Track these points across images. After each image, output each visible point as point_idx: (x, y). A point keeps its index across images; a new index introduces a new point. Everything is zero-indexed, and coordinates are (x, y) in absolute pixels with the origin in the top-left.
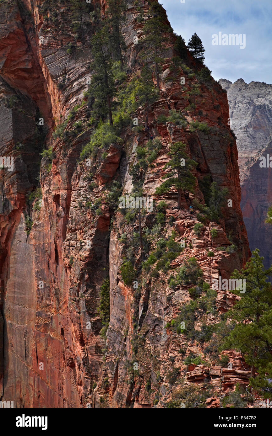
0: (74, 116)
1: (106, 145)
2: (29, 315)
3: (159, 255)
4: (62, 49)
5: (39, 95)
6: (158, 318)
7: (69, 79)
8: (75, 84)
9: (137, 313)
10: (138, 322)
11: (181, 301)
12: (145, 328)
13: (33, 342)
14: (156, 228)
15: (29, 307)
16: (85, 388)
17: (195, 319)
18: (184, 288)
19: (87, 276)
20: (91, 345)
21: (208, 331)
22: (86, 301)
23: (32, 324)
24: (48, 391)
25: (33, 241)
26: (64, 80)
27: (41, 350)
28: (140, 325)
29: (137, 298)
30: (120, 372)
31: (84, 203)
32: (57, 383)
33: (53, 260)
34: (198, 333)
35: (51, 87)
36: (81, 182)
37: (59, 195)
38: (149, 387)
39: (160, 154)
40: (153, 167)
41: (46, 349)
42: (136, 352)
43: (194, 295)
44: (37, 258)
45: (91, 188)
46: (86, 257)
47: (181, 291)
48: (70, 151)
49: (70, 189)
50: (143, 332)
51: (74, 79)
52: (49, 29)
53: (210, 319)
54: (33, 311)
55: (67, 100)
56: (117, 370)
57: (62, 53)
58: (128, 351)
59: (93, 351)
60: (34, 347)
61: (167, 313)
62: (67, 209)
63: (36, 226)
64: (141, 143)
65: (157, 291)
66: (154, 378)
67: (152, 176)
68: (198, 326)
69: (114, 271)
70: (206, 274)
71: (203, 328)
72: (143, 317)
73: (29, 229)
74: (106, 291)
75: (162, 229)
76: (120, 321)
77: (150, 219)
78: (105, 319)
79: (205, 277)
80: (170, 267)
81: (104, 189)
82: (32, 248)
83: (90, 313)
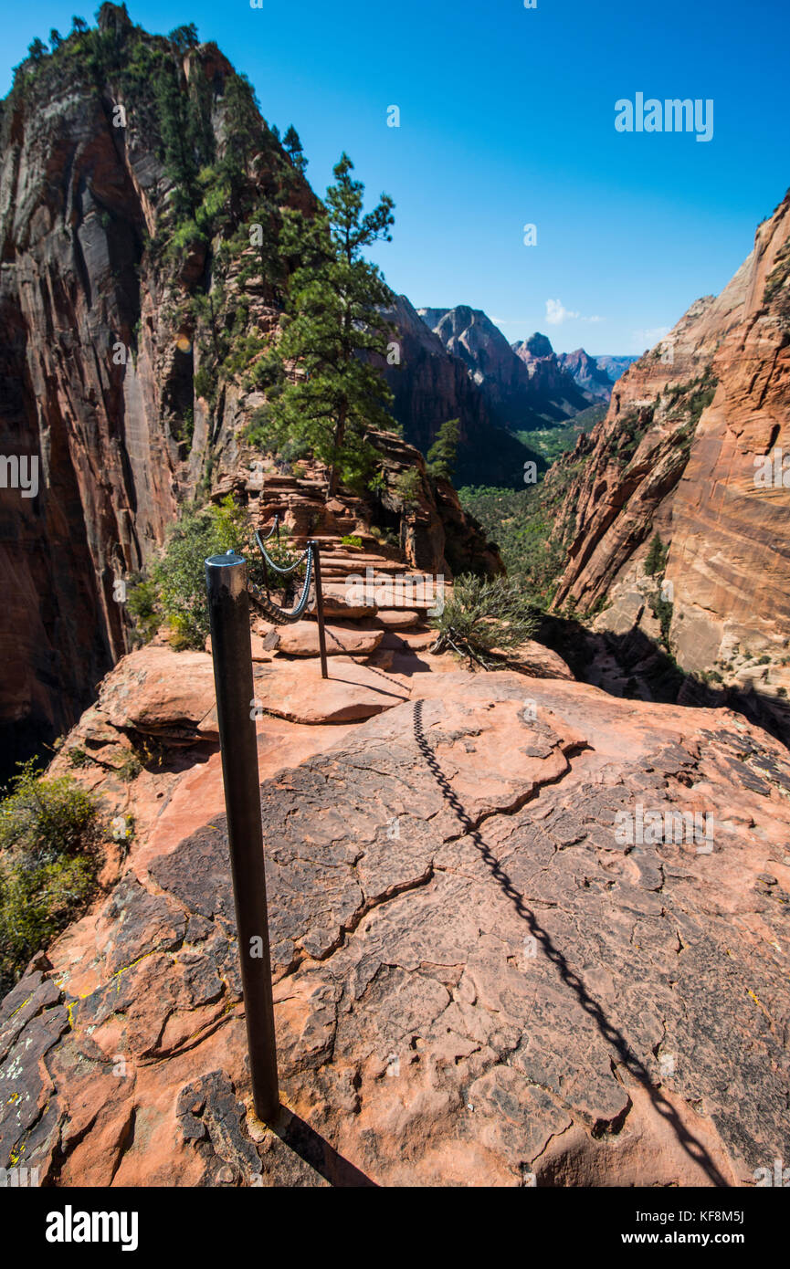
1: (188, 242)
2: (145, 450)
4: (151, 154)
5: (137, 217)
6: (230, 432)
7: (160, 190)
8: (166, 195)
9: (211, 429)
10: (214, 438)
11: (255, 406)
12: (220, 445)
13: (151, 474)
14: (237, 327)
15: (144, 442)
19: (169, 396)
20: (179, 471)
22: (171, 424)
23: (148, 458)
25: (140, 376)
26: (155, 192)
28: (215, 443)
29: (212, 411)
35: (145, 205)
36: (165, 291)
37: (151, 318)
40: (236, 259)
43: (271, 397)
45: (174, 297)
46: (168, 375)
47: (256, 393)
50: (217, 450)
51: (165, 189)
54: (148, 446)
57: (151, 158)
59: (181, 478)
60: (152, 479)
61: (238, 422)
63: (141, 358)
64: (225, 238)
67: (234, 269)
70: (288, 369)
72: (218, 432)
73: (136, 364)
74: (192, 413)
75: (244, 330)
76: (200, 442)
77: (231, 319)
78: (191, 444)
79: (286, 374)
80: (246, 368)
81: (187, 297)
82: (139, 382)
83: (175, 437)
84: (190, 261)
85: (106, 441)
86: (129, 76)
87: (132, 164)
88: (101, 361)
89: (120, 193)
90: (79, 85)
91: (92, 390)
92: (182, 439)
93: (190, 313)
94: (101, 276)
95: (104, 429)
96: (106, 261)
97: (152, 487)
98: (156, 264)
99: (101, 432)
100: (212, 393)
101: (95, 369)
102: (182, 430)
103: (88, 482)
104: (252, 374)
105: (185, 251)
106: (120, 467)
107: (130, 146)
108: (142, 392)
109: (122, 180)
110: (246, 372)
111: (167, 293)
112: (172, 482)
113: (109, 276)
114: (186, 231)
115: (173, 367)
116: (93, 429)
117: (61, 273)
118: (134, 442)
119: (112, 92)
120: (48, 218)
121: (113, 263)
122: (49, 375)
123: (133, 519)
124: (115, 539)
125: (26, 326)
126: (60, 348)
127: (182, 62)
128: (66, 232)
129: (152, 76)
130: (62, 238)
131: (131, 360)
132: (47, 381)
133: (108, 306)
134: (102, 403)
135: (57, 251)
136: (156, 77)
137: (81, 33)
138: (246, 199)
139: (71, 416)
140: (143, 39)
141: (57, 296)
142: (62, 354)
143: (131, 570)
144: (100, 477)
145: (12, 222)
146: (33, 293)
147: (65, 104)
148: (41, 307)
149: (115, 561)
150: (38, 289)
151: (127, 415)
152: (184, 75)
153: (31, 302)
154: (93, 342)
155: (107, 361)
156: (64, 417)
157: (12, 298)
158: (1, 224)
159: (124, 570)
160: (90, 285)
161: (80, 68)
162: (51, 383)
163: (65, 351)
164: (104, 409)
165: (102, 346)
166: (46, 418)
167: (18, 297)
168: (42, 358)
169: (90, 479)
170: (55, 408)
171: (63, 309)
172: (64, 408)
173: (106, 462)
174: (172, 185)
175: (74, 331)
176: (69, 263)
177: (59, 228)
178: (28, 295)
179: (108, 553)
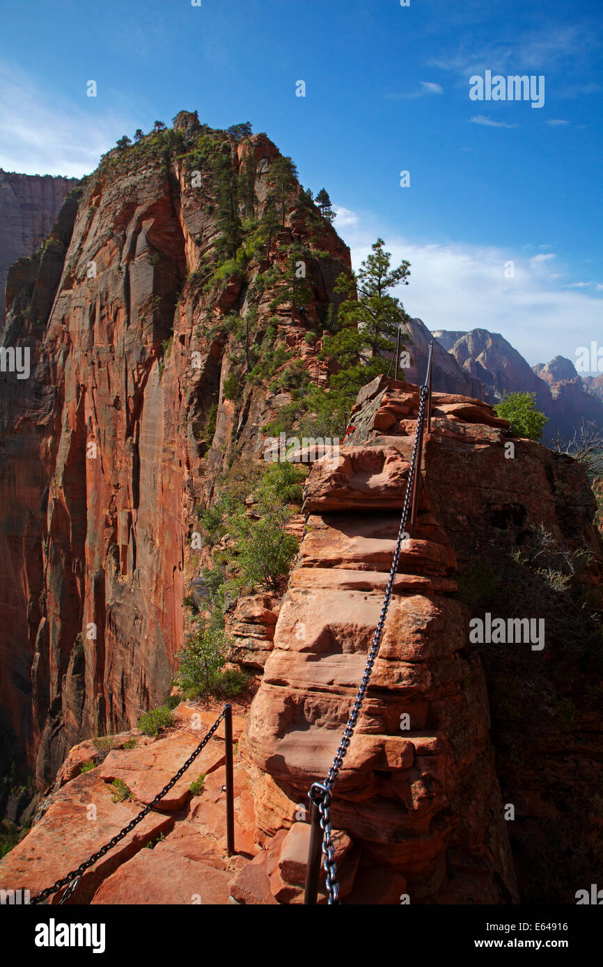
1: (228, 275)
2: (158, 452)
3: (265, 366)
4: (202, 210)
5: (180, 257)
6: (255, 427)
7: (205, 236)
8: (210, 239)
9: (236, 426)
10: (237, 435)
11: (281, 405)
12: (242, 440)
13: (160, 475)
14: (266, 342)
15: (158, 445)
16: (189, 509)
17: (295, 420)
18: (287, 391)
19: (195, 400)
20: (195, 467)
22: (194, 425)
23: (160, 460)
24: (170, 518)
25: (164, 384)
26: (201, 237)
27: (165, 482)
28: (238, 439)
29: (238, 411)
32: (177, 510)
33: (177, 399)
35: (190, 247)
36: (202, 314)
37: (184, 335)
40: (270, 289)
41: (169, 482)
42: (230, 466)
43: (296, 397)
44: (165, 400)
45: (210, 318)
46: (197, 382)
47: (282, 395)
49: (192, 325)
50: (240, 445)
51: (209, 235)
52: (192, 193)
54: (161, 449)
55: (202, 253)
56: (213, 488)
57: (201, 214)
58: (224, 467)
59: (197, 473)
60: (160, 480)
61: (264, 419)
62: (190, 345)
63: (167, 370)
64: (261, 272)
65: (258, 399)
67: (267, 296)
70: (313, 375)
72: (241, 429)
73: (161, 374)
74: (215, 415)
75: (272, 344)
76: (222, 440)
77: (261, 336)
78: (210, 442)
79: (311, 378)
80: (274, 375)
81: (222, 318)
82: (163, 391)
83: (197, 436)
84: (228, 291)
85: (121, 443)
86: (192, 158)
87: (185, 218)
88: (130, 373)
89: (170, 239)
90: (152, 164)
91: (118, 397)
92: (202, 438)
93: (223, 331)
94: (143, 302)
95: (122, 432)
96: (150, 290)
97: (159, 489)
98: (196, 292)
99: (119, 436)
100: (240, 396)
101: (124, 380)
102: (204, 430)
103: (97, 481)
104: (281, 379)
105: (225, 282)
106: (131, 468)
107: (185, 205)
108: (163, 399)
110: (273, 378)
111: (203, 315)
112: (186, 477)
113: (150, 302)
114: (228, 266)
115: (203, 375)
116: (111, 433)
117: (110, 300)
118: (148, 445)
119: (177, 168)
120: (107, 258)
121: (155, 292)
122: (81, 383)
123: (134, 520)
124: (114, 538)
125: (70, 342)
126: (96, 361)
127: (236, 147)
128: (120, 268)
129: (211, 156)
130: (116, 273)
131: (157, 372)
132: (78, 389)
133: (145, 325)
134: (124, 408)
135: (110, 282)
136: (215, 157)
137: (159, 131)
138: (282, 244)
139: (94, 420)
140: (208, 133)
141: (102, 318)
142: (96, 366)
143: (124, 573)
144: (110, 477)
145: (77, 262)
146: (82, 316)
147: (139, 177)
148: (87, 327)
149: (110, 562)
150: (87, 312)
151: (145, 420)
152: (237, 156)
153: (78, 323)
154: (126, 355)
155: (135, 372)
156: (87, 421)
157: (63, 321)
158: (67, 263)
159: (117, 572)
160: (132, 309)
161: (155, 154)
162: (81, 389)
163: (100, 363)
164: (125, 415)
165: (134, 358)
166: (71, 422)
167: (68, 319)
168: (78, 369)
169: (100, 479)
170: (81, 413)
171: (105, 328)
172: (89, 413)
173: (118, 463)
174: (216, 232)
175: (112, 347)
176: (118, 292)
177: (115, 265)
178: (77, 318)
179: (105, 553)
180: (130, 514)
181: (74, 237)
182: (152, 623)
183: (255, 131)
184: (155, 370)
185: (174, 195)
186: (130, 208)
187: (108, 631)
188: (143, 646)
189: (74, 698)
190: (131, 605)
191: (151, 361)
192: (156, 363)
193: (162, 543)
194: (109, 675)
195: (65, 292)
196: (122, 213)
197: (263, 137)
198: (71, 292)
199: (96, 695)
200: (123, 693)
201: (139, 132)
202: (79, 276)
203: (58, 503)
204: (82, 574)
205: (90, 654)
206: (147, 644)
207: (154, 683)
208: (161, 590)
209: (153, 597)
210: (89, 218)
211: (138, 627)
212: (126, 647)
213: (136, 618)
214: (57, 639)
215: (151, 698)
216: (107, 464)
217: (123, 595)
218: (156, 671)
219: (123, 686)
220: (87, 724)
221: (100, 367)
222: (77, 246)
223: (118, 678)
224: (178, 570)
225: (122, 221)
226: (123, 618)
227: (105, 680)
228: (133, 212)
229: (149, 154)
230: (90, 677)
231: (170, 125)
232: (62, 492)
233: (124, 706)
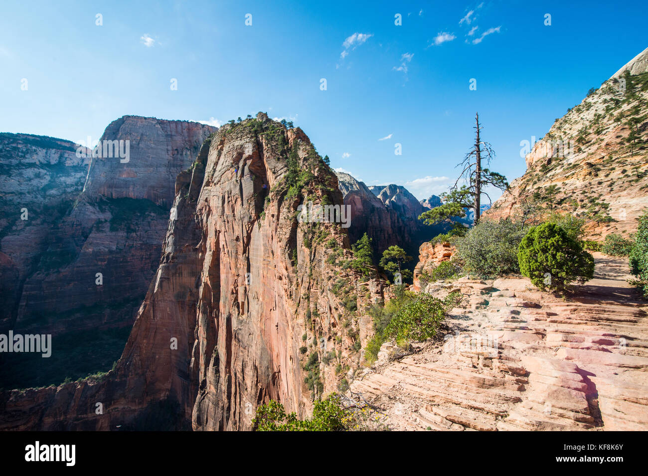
0: (280, 184)
1: (295, 195)
2: (260, 260)
3: (319, 237)
4: (274, 158)
5: (264, 177)
6: (320, 259)
7: (277, 170)
8: (279, 172)
9: (311, 258)
10: (311, 261)
11: (330, 253)
13: (262, 271)
15: (260, 258)
16: (288, 286)
17: (335, 259)
18: (330, 248)
19: (288, 245)
20: (290, 270)
21: (341, 263)
22: (289, 254)
23: (261, 264)
25: (262, 232)
26: (275, 170)
27: (265, 274)
29: (311, 252)
30: (304, 279)
31: (286, 218)
32: (272, 285)
34: (338, 264)
35: (269, 174)
36: (284, 209)
37: (274, 214)
38: (317, 284)
39: (317, 199)
43: (335, 250)
44: (263, 239)
45: (289, 212)
46: (288, 238)
48: (279, 197)
49: (279, 212)
50: (314, 264)
51: (279, 170)
52: (269, 151)
53: (341, 259)
54: (262, 259)
55: (276, 178)
57: (274, 160)
58: (307, 271)
59: (292, 272)
61: (324, 257)
62: (278, 219)
63: (263, 226)
64: (308, 195)
65: (319, 249)
66: (319, 280)
68: (337, 261)
69: (299, 243)
70: (338, 243)
71: (340, 262)
72: (313, 259)
73: (260, 227)
74: (296, 251)
75: (319, 227)
76: (303, 261)
77: (315, 224)
78: (297, 261)
81: (294, 212)
82: (261, 235)
83: (290, 258)
84: (296, 202)
85: (240, 257)
86: (267, 135)
87: (267, 161)
88: (244, 226)
89: (259, 168)
90: (249, 136)
91: (238, 236)
92: (293, 259)
94: (249, 196)
95: (240, 251)
96: (252, 191)
97: (261, 276)
99: (239, 253)
100: (310, 246)
101: (241, 229)
102: (293, 256)
103: (227, 273)
104: (327, 243)
105: (294, 198)
106: (246, 266)
107: (266, 156)
109: (260, 164)
110: (324, 242)
113: (253, 196)
115: (290, 235)
116: (235, 252)
117: (232, 194)
118: (254, 258)
119: (261, 139)
120: (230, 176)
121: (255, 192)
122: (218, 229)
123: (247, 290)
124: (236, 299)
125: (210, 210)
126: (226, 220)
127: (287, 131)
128: (237, 181)
129: (276, 135)
130: (235, 183)
131: (257, 226)
132: (216, 232)
133: (251, 206)
134: (241, 241)
135: (232, 187)
136: (279, 135)
137: (250, 119)
138: (316, 184)
139: (225, 246)
140: (273, 123)
141: (229, 202)
142: (226, 222)
143: (243, 314)
144: (234, 272)
145: (213, 175)
146: (217, 200)
147: (243, 142)
148: (220, 205)
149: (234, 310)
150: (221, 198)
151: (252, 246)
152: (287, 136)
153: (215, 203)
154: (242, 219)
155: (247, 226)
156: (221, 246)
157: (206, 200)
158: (206, 175)
159: (239, 314)
160: (244, 199)
161: (250, 132)
162: (217, 233)
163: (228, 222)
164: (242, 245)
165: (246, 220)
166: (212, 247)
167: (209, 201)
168: (216, 223)
169: (229, 273)
170: (217, 243)
171: (231, 206)
172: (222, 243)
173: (239, 265)
174: (282, 169)
175: (234, 214)
176: (236, 191)
177: (234, 179)
178: (215, 200)
179: (232, 306)
180: (246, 288)
181: (209, 162)
182: (258, 336)
183: (295, 126)
184: (256, 225)
185: (260, 150)
186: (240, 155)
187: (234, 342)
188: (254, 347)
189: (214, 378)
190: (247, 329)
191: (254, 221)
192: (256, 223)
193: (264, 299)
194: (234, 364)
195: (206, 188)
196: (236, 157)
197: (298, 129)
198: (209, 188)
199: (226, 375)
200: (243, 371)
201: (239, 118)
202: (215, 182)
203: (206, 284)
204: (217, 317)
205: (222, 355)
206: (256, 345)
207: (260, 363)
208: (263, 320)
209: (259, 324)
210: (218, 155)
211: (251, 338)
212: (245, 348)
213: (250, 334)
214: (204, 349)
215: (259, 370)
216: (233, 266)
217: (242, 324)
218: (261, 358)
219: (243, 367)
220: (221, 390)
221: (228, 223)
222: (212, 167)
223: (240, 364)
224: (272, 310)
225: (236, 161)
226: (244, 336)
227: (232, 367)
228: (242, 157)
229: (247, 131)
230: (222, 366)
231: (254, 117)
232: (208, 278)
233: (243, 377)
